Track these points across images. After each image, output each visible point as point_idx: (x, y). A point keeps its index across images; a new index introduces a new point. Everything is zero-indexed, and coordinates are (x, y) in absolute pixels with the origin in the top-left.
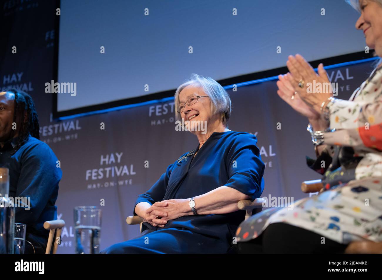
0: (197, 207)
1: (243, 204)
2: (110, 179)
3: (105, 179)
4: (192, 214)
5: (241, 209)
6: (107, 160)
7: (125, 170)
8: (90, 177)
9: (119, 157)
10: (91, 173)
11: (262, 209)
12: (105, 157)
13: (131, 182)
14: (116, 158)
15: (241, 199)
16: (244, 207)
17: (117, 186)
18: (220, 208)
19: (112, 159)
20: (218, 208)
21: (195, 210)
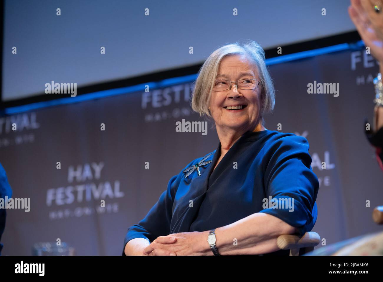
0: (219, 243)
1: (285, 240)
2: (84, 204)
3: (76, 204)
4: (211, 254)
5: (282, 249)
6: (78, 174)
7: (107, 190)
8: (54, 201)
9: (98, 169)
10: (55, 194)
11: (314, 249)
12: (75, 170)
13: (116, 208)
14: (93, 171)
15: (282, 233)
16: (286, 245)
17: (96, 216)
18: (252, 246)
19: (87, 173)
20: (250, 245)
21: (216, 249)
